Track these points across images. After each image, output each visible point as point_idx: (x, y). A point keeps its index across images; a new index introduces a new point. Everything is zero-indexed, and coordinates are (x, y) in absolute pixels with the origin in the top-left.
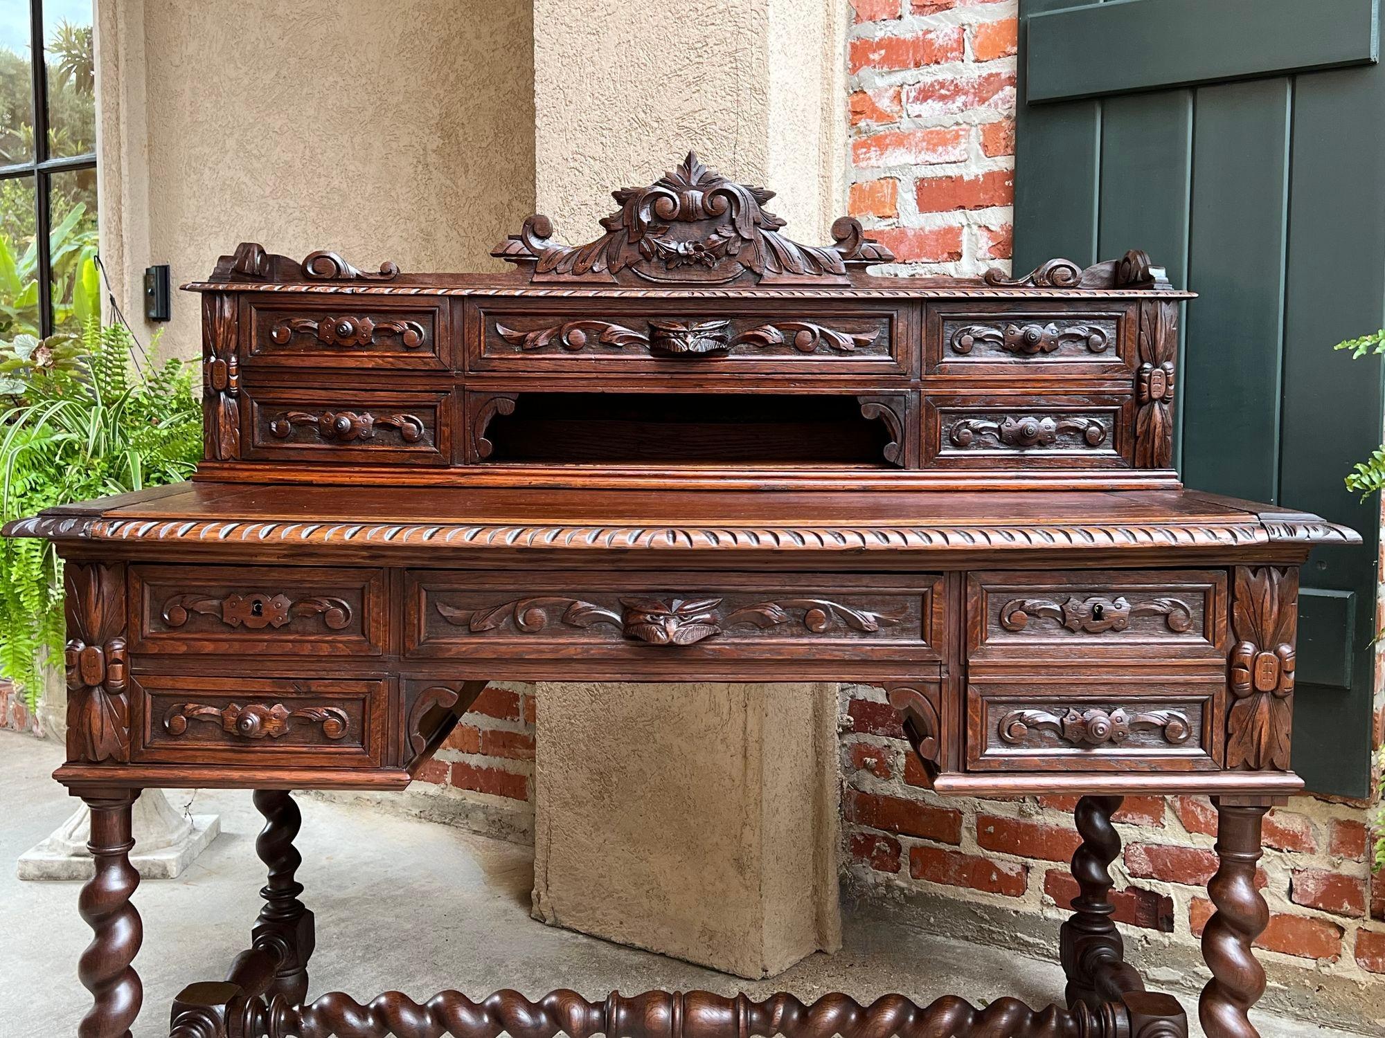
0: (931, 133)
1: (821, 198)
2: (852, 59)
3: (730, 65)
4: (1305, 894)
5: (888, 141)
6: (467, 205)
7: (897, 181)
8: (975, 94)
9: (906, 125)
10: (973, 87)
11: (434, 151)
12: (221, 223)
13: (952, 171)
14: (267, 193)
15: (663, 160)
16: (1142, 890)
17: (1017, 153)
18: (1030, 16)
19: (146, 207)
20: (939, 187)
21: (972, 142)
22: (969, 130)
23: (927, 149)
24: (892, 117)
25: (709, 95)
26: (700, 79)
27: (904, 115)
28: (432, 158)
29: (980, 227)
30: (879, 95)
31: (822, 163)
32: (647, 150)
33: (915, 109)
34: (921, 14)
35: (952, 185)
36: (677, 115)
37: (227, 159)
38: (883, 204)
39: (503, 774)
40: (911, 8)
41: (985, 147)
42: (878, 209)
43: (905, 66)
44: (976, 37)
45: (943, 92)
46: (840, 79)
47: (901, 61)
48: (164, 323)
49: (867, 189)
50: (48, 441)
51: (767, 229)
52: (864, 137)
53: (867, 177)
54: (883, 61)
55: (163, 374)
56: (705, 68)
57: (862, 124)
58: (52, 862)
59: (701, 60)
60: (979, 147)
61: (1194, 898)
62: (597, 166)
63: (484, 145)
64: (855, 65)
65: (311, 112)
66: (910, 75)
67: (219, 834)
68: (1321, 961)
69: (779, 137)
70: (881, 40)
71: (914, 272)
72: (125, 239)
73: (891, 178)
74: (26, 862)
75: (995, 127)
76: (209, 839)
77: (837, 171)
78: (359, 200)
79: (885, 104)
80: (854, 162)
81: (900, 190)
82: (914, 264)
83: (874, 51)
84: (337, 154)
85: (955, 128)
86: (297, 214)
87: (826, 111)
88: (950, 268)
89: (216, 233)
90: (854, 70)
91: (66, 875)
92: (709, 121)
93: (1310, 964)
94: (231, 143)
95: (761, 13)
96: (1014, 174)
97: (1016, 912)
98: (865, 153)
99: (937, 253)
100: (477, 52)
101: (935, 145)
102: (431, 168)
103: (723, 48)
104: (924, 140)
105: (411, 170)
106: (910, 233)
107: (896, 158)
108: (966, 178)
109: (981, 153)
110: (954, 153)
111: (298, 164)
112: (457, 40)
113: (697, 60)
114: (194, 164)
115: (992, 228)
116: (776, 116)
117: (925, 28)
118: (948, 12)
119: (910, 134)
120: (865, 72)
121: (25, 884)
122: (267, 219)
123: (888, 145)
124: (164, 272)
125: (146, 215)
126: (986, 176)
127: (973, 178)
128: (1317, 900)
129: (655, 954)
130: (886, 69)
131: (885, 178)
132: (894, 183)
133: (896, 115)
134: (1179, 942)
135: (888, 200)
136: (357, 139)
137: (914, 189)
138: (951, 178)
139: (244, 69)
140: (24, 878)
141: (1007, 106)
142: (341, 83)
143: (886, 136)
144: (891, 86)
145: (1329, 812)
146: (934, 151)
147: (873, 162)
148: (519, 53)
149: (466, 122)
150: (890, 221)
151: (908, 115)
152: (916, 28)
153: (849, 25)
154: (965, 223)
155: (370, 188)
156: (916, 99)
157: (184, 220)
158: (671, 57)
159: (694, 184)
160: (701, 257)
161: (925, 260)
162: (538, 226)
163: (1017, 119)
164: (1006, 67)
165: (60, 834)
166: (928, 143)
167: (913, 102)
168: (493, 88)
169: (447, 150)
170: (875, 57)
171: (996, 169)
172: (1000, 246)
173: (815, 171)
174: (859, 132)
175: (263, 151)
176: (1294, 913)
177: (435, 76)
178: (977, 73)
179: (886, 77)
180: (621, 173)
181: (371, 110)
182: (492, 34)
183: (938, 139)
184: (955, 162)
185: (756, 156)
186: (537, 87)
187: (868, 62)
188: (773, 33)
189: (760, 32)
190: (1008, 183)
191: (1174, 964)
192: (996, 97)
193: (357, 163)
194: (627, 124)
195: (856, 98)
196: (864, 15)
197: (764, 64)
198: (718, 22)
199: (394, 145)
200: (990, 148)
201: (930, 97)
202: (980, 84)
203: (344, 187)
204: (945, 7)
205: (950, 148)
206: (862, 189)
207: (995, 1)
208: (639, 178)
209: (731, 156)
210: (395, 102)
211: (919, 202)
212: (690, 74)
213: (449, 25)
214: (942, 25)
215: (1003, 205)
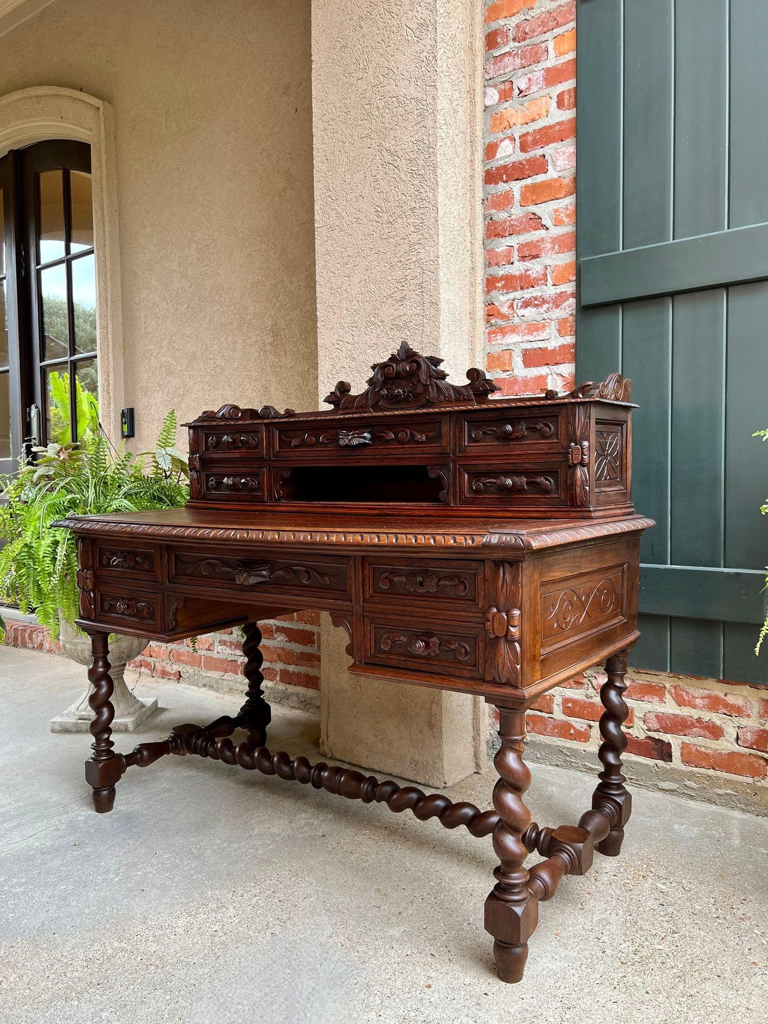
0: (530, 325)
1: (470, 361)
2: (487, 287)
3: (419, 290)
4: (745, 741)
5: (507, 330)
6: (287, 372)
7: (512, 351)
8: (553, 303)
9: (516, 321)
10: (552, 299)
11: (269, 344)
12: (160, 385)
13: (541, 345)
14: (184, 369)
15: (384, 343)
16: (654, 739)
17: (577, 334)
18: (582, 259)
19: (122, 378)
20: (535, 354)
21: (552, 329)
22: (551, 323)
23: (528, 334)
24: (509, 317)
25: (408, 307)
26: (403, 298)
27: (516, 316)
28: (268, 348)
29: (557, 374)
30: (502, 305)
31: (470, 342)
32: (376, 337)
33: (521, 312)
34: (524, 261)
35: (542, 352)
36: (391, 318)
37: (163, 351)
38: (505, 364)
39: (307, 676)
40: (518, 258)
41: (559, 331)
42: (502, 366)
43: (515, 290)
44: (553, 272)
45: (536, 302)
46: (480, 297)
47: (513, 287)
48: (132, 439)
49: (496, 356)
50: (64, 499)
51: (439, 379)
52: (494, 328)
53: (496, 350)
54: (503, 287)
55: (123, 461)
56: (406, 292)
57: (493, 321)
58: (68, 723)
59: (404, 288)
60: (556, 332)
61: (683, 743)
63: (295, 340)
64: (488, 290)
65: (206, 325)
66: (518, 294)
67: (157, 708)
68: (756, 778)
69: (446, 328)
70: (502, 276)
72: (111, 395)
73: (509, 350)
74: (54, 723)
75: (565, 320)
76: (151, 711)
77: (479, 348)
78: (230, 371)
79: (505, 310)
80: (489, 341)
81: (514, 356)
83: (499, 282)
84: (219, 347)
85: (543, 321)
86: (199, 379)
87: (472, 314)
89: (157, 390)
90: (488, 292)
91: (75, 729)
92: (408, 321)
93: (750, 780)
94: (165, 343)
95: (435, 262)
96: (576, 346)
97: (585, 751)
98: (495, 337)
99: (534, 390)
100: (291, 291)
101: (532, 331)
102: (268, 353)
103: (415, 281)
104: (526, 329)
105: (257, 354)
106: (519, 379)
107: (512, 339)
108: (549, 348)
109: (557, 334)
110: (543, 335)
111: (199, 353)
112: (280, 285)
113: (402, 288)
114: (146, 355)
115: (563, 375)
116: (444, 316)
117: (526, 268)
118: (538, 259)
119: (518, 326)
120: (494, 293)
121: (54, 734)
122: (183, 382)
123: (506, 333)
124: (131, 411)
125: (122, 382)
126: (560, 347)
127: (553, 348)
128: (752, 744)
129: (385, 774)
130: (505, 291)
131: (506, 350)
132: (510, 352)
133: (511, 316)
134: (676, 767)
135: (507, 362)
136: (230, 339)
137: (521, 355)
138: (541, 348)
139: (172, 304)
140: (53, 731)
141: (571, 309)
142: (221, 310)
143: (506, 328)
144: (508, 300)
145: (758, 694)
146: (532, 334)
147: (499, 341)
148: (312, 290)
149: (285, 328)
150: (509, 373)
151: (518, 316)
152: (521, 268)
153: (485, 268)
154: (549, 373)
155: (236, 365)
156: (522, 307)
157: (141, 384)
158: (388, 287)
160: (406, 396)
161: (528, 393)
163: (576, 316)
164: (569, 288)
165: (72, 708)
166: (529, 330)
167: (520, 308)
168: (299, 310)
169: (276, 343)
170: (499, 285)
171: (565, 343)
172: (568, 384)
173: (466, 346)
174: (491, 325)
175: (181, 347)
176: (740, 751)
177: (269, 304)
178: (555, 292)
179: (505, 296)
180: (362, 350)
181: (236, 324)
182: (298, 281)
183: (533, 328)
184: (543, 340)
185: (433, 338)
186: (318, 306)
187: (495, 288)
188: (442, 272)
189: (435, 272)
190: (573, 350)
191: (673, 780)
192: (565, 304)
193: (229, 352)
194: (365, 324)
195: (489, 307)
196: (493, 262)
197: (437, 289)
198: (413, 267)
199: (248, 341)
200: (562, 332)
201: (529, 306)
202: (556, 298)
203: (223, 364)
204: (537, 256)
205: (540, 333)
206: (493, 356)
207: (563, 252)
208: (371, 353)
209: (420, 339)
210: (248, 319)
211: (524, 362)
212: (398, 296)
213: (276, 277)
214: (535, 267)
215: (570, 362)
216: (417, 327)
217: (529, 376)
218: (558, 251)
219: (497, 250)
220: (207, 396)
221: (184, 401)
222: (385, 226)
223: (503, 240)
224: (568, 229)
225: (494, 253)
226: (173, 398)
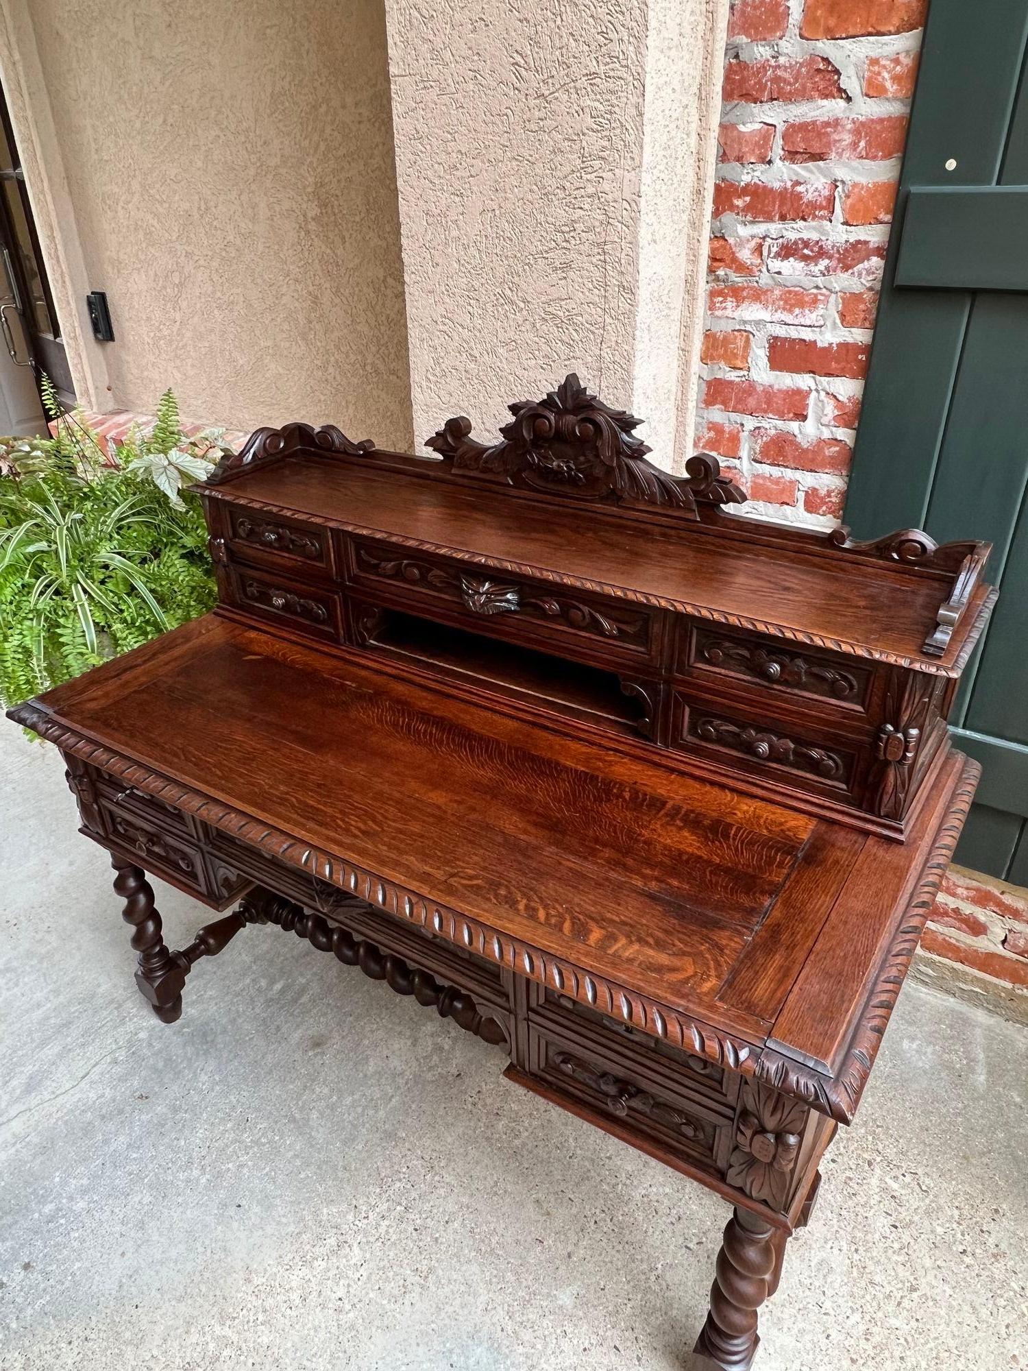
0: (790, 292)
2: (717, 203)
3: (598, 257)
4: (1015, 946)
5: (745, 294)
7: (751, 336)
8: (839, 260)
9: (765, 280)
10: (838, 251)
11: (313, 219)
12: (140, 261)
13: (807, 335)
14: (174, 238)
15: (529, 342)
17: (875, 327)
18: (911, 187)
19: (76, 236)
20: (792, 348)
21: (830, 309)
22: (829, 296)
23: (784, 309)
24: (751, 270)
25: (576, 285)
26: (567, 266)
27: (764, 270)
28: (312, 226)
29: (828, 393)
30: (741, 244)
31: (682, 336)
32: (513, 329)
33: (776, 265)
34: (793, 161)
35: (803, 347)
36: (543, 299)
37: (135, 201)
38: (735, 356)
40: (782, 153)
41: (843, 316)
42: (730, 360)
43: (769, 219)
44: (848, 196)
45: (806, 251)
47: (766, 212)
48: (111, 343)
49: (721, 338)
52: (722, 286)
53: (723, 327)
54: (748, 209)
56: (573, 255)
57: (721, 272)
59: (568, 246)
60: (837, 316)
62: (466, 334)
63: (358, 219)
64: (717, 209)
65: (200, 164)
66: (774, 228)
68: (1017, 985)
69: (645, 334)
70: (747, 185)
71: (759, 425)
73: (745, 331)
75: (856, 297)
78: (253, 256)
79: (745, 255)
80: (710, 309)
81: (753, 345)
82: (760, 418)
83: (739, 197)
84: (229, 210)
85: (815, 291)
86: (202, 262)
87: (690, 283)
88: (794, 426)
89: (137, 269)
90: (716, 214)
92: (575, 312)
94: (136, 186)
95: (633, 205)
96: (869, 349)
98: (721, 302)
99: (783, 412)
100: (344, 123)
101: (792, 306)
102: (313, 236)
103: (591, 237)
104: (781, 299)
105: (294, 234)
106: (760, 389)
107: (752, 312)
108: (819, 344)
109: (838, 321)
110: (811, 317)
111: (195, 213)
112: (323, 109)
114: (108, 202)
115: (840, 398)
116: (644, 315)
117: (795, 178)
118: (821, 163)
119: (767, 291)
120: (728, 218)
122: (177, 262)
123: (744, 298)
124: (102, 297)
125: (77, 244)
126: (840, 345)
127: (827, 345)
130: (749, 218)
131: (739, 331)
132: (747, 337)
133: (755, 269)
135: (740, 353)
136: (244, 197)
137: (767, 346)
138: (804, 341)
139: (135, 111)
141: (871, 277)
142: (223, 138)
143: (743, 289)
144: (753, 237)
146: (791, 311)
147: (729, 313)
149: (339, 194)
150: (742, 373)
151: (768, 271)
152: (786, 177)
153: (718, 165)
154: (813, 387)
155: (261, 247)
156: (778, 255)
157: (109, 253)
158: (538, 237)
161: (770, 416)
163: (881, 293)
164: (875, 235)
166: (786, 302)
167: (775, 257)
168: (361, 163)
169: (325, 220)
170: (739, 203)
171: (850, 340)
172: (845, 416)
173: (676, 351)
174: (717, 279)
175: (164, 197)
178: (845, 237)
179: (749, 226)
180: (488, 346)
181: (252, 171)
182: (356, 104)
183: (795, 300)
184: (810, 326)
185: (623, 357)
186: (404, 241)
187: (732, 207)
188: (645, 228)
189: (633, 223)
190: (862, 357)
192: (861, 266)
193: (247, 221)
194: (494, 298)
195: (716, 244)
196: (732, 154)
197: (633, 262)
198: (586, 207)
199: (277, 208)
200: (848, 318)
201: (793, 255)
202: (846, 250)
203: (238, 242)
204: (819, 157)
205: (807, 311)
206: (714, 335)
207: (874, 158)
208: (505, 355)
209: (598, 352)
210: (273, 164)
211: (771, 359)
212: (557, 257)
213: (315, 88)
214: (813, 177)
215: (854, 377)
216: (592, 328)
217: (776, 387)
218: (864, 153)
219: (742, 128)
220: (219, 294)
221: (184, 296)
222: (532, 102)
223: (755, 108)
224: (888, 108)
225: (735, 133)
226: (165, 288)
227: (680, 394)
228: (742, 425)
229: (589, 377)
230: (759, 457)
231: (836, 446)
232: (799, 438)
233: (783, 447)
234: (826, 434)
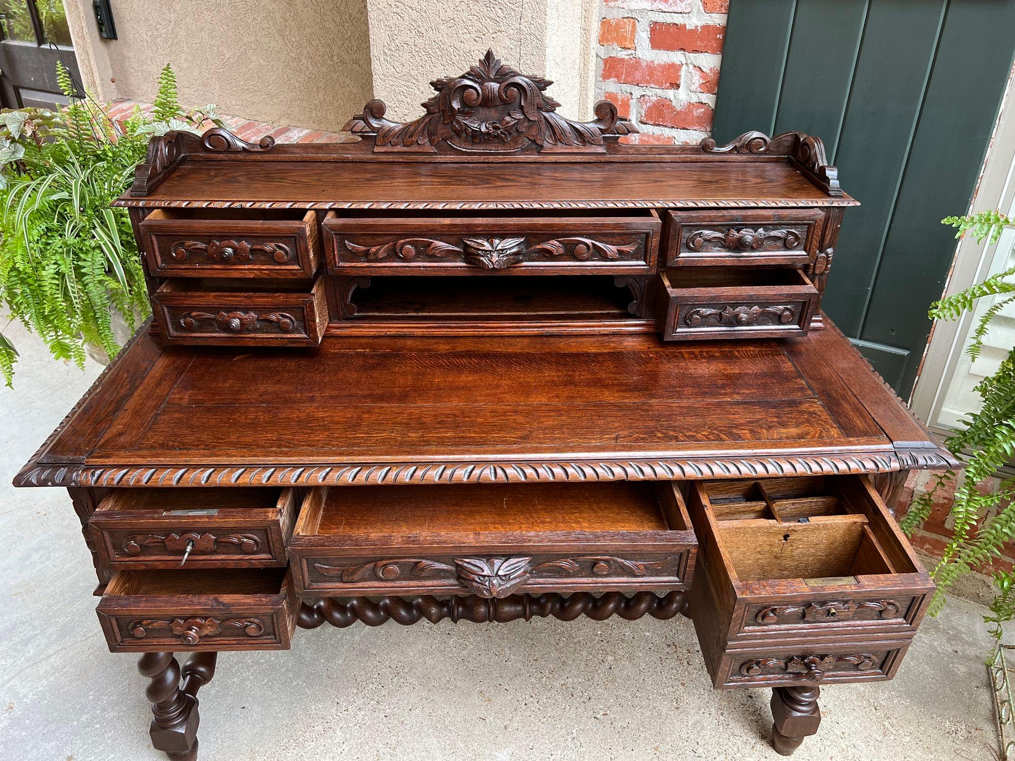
7: (637, 22)
13: (678, 20)
17: (729, 12)
20: (668, 31)
23: (661, 0)
29: (695, 66)
31: (583, 18)
35: (677, 31)
38: (625, 38)
41: (705, 4)
42: (621, 42)
48: (114, 42)
49: (614, 24)
51: (547, 111)
53: (615, 15)
60: (700, 3)
62: (414, 14)
69: (554, 12)
71: (644, 93)
73: (632, 18)
80: (605, 1)
81: (638, 29)
82: (644, 88)
88: (670, 93)
96: (725, 30)
99: (662, 82)
106: (644, 64)
107: (637, 3)
108: (688, 27)
109: (702, 8)
110: (681, 6)
115: (704, 70)
126: (703, 27)
127: (693, 28)
131: (627, 18)
132: (634, 22)
135: (629, 36)
137: (649, 30)
138: (677, 25)
146: (666, 2)
150: (630, 52)
154: (684, 62)
159: (492, 77)
160: (498, 134)
161: (653, 85)
162: (375, 111)
171: (711, 23)
172: (708, 84)
173: (578, 26)
180: (433, 25)
184: (681, 13)
185: (536, 28)
190: (720, 36)
200: (708, 5)
205: (678, 2)
206: (610, 25)
208: (446, 30)
211: (652, 40)
215: (714, 53)
216: (513, 7)
217: (656, 62)
227: (582, 65)
228: (631, 94)
229: (512, 46)
230: (644, 119)
231: (702, 108)
232: (674, 104)
233: (662, 110)
234: (694, 99)
